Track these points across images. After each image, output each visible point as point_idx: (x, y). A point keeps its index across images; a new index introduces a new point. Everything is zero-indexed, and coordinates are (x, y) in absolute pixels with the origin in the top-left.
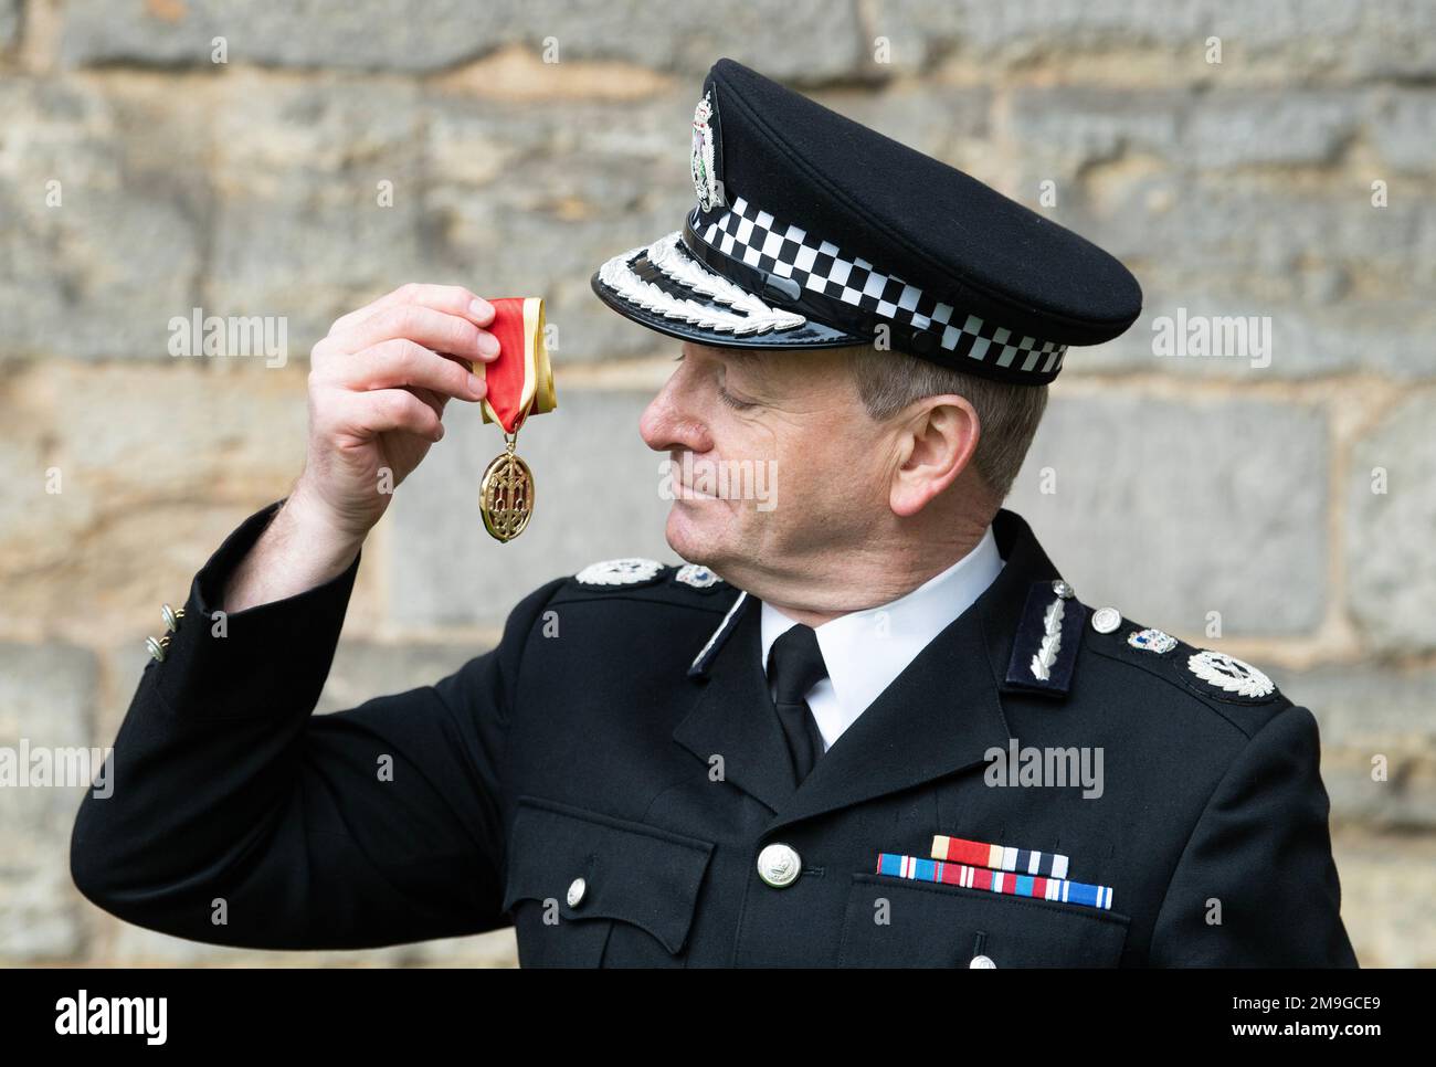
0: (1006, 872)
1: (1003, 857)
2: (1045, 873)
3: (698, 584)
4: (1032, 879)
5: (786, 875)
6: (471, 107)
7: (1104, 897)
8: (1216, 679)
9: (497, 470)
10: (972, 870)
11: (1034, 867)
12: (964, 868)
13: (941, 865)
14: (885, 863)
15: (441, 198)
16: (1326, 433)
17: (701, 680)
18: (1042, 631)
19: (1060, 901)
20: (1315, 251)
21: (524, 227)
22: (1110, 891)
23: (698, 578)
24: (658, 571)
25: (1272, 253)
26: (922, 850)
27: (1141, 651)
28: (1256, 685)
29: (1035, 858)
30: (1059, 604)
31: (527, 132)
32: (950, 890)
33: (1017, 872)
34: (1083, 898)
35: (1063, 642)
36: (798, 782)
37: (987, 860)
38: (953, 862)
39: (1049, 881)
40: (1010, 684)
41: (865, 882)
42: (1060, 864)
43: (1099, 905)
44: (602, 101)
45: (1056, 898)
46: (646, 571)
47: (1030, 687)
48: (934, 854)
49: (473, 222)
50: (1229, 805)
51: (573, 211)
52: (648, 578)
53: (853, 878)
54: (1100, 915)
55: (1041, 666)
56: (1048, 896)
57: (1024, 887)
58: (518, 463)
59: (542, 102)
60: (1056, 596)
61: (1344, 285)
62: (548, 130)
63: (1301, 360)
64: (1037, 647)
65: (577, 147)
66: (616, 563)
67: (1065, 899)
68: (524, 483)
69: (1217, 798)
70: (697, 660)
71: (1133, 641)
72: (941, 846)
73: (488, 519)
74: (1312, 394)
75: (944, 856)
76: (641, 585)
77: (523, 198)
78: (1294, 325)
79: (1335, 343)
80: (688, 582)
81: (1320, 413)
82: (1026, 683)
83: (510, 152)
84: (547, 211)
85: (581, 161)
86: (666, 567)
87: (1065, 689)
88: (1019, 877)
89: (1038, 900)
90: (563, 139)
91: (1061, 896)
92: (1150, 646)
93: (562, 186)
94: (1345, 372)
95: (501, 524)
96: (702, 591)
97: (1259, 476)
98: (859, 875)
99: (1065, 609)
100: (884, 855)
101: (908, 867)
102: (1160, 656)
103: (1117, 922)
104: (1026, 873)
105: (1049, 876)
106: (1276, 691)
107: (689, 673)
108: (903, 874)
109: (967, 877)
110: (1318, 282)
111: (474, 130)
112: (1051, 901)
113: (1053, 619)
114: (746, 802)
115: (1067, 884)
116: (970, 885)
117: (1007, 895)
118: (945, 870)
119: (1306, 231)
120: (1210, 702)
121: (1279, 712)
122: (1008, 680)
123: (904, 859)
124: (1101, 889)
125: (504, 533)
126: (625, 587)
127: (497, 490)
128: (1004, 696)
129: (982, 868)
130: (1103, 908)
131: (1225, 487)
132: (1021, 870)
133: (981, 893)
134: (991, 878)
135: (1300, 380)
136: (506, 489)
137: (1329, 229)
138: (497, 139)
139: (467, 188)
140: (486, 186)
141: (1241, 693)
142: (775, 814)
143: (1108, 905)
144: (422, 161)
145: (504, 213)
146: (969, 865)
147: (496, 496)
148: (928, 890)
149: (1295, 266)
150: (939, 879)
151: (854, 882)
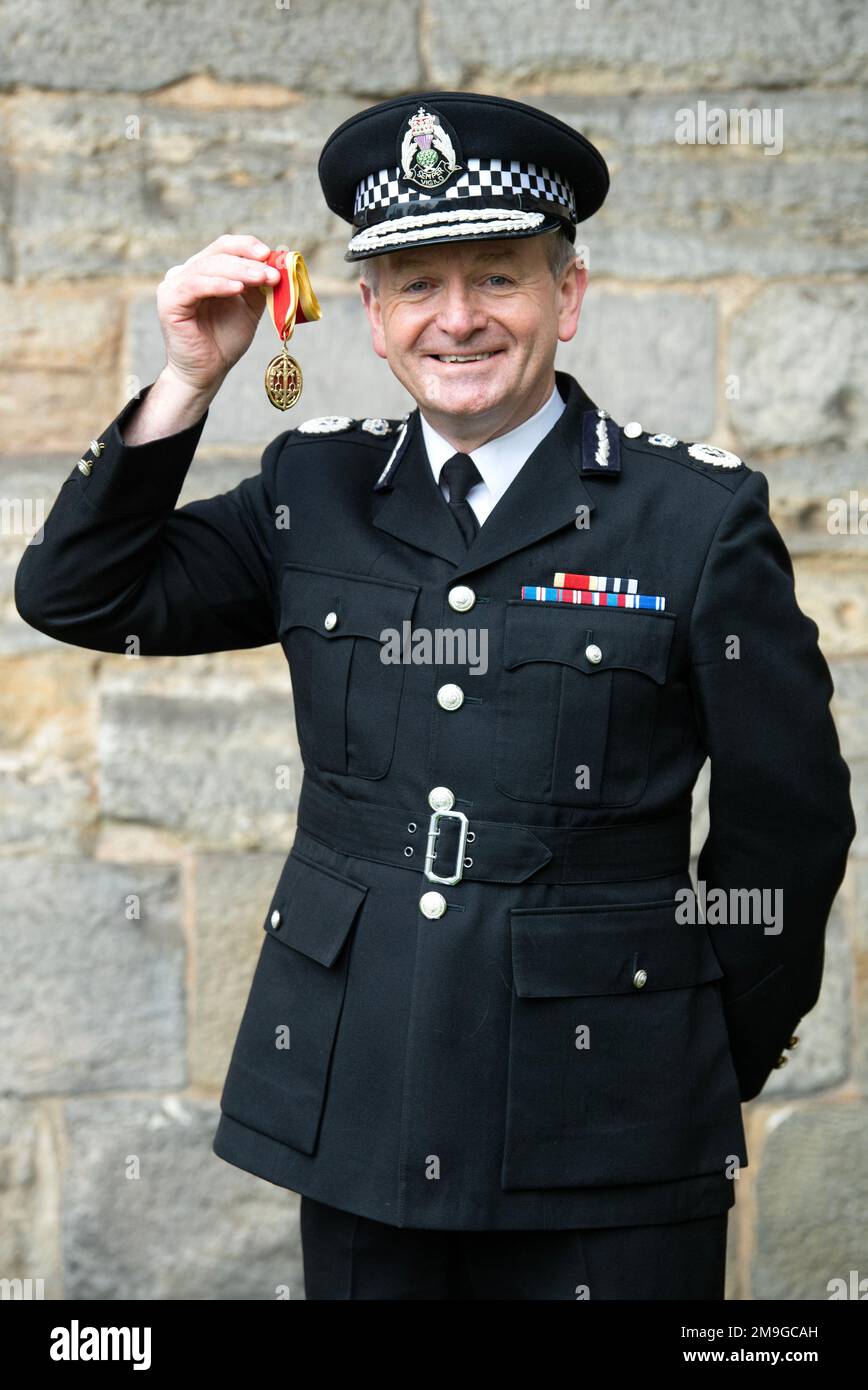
0: (600, 592)
1: (598, 583)
2: (624, 591)
3: (377, 433)
4: (617, 595)
5: (466, 604)
6: (173, 114)
7: (660, 603)
8: (708, 459)
9: (275, 365)
10: (580, 592)
11: (617, 587)
12: (575, 592)
13: (561, 591)
14: (526, 591)
15: (157, 173)
16: (716, 312)
17: (386, 490)
18: (596, 439)
19: (634, 608)
20: (708, 199)
21: (209, 191)
22: (663, 599)
23: (377, 429)
24: (350, 423)
25: (681, 200)
26: (548, 582)
27: (658, 447)
28: (731, 461)
29: (617, 582)
30: (602, 422)
31: (211, 130)
32: (567, 606)
33: (606, 592)
34: (647, 605)
35: (610, 444)
36: (468, 547)
37: (588, 585)
38: (568, 588)
39: (627, 596)
40: (586, 471)
41: (514, 605)
42: (633, 584)
43: (657, 608)
44: (257, 108)
45: (632, 606)
46: (343, 424)
47: (598, 471)
48: (555, 585)
49: (177, 189)
50: (727, 537)
51: (240, 180)
52: (345, 428)
53: (507, 603)
54: (659, 615)
55: (602, 458)
56: (627, 606)
57: (612, 600)
58: (290, 360)
59: (218, 110)
60: (600, 418)
61: (726, 219)
62: (224, 129)
63: (700, 268)
64: (596, 448)
65: (242, 139)
66: (323, 420)
67: (637, 607)
68: (295, 373)
69: (719, 535)
70: (381, 479)
71: (652, 441)
72: (559, 579)
73: (271, 396)
74: (707, 289)
75: (562, 585)
76: (342, 432)
77: (209, 173)
78: (695, 245)
79: (720, 256)
80: (370, 431)
81: (711, 300)
82: (595, 468)
83: (200, 143)
84: (224, 181)
85: (245, 148)
86: (354, 421)
87: (618, 469)
88: (609, 595)
89: (621, 609)
90: (233, 134)
91: (635, 605)
92: (663, 443)
93: (235, 165)
94: (726, 275)
95: (279, 399)
96: (379, 438)
97: (674, 342)
98: (511, 601)
99: (607, 425)
100: (526, 588)
101: (541, 594)
102: (671, 449)
103: (668, 618)
104: (612, 592)
105: (626, 593)
106: (742, 463)
107: (376, 488)
108: (538, 599)
109: (577, 597)
110: (710, 217)
111: (176, 128)
112: (629, 608)
113: (601, 430)
114: (435, 561)
115: (638, 597)
116: (579, 602)
117: (603, 607)
118: (564, 594)
119: (703, 185)
120: (707, 474)
121: (746, 477)
122: (584, 468)
123: (538, 589)
124: (658, 598)
125: (282, 405)
126: (332, 434)
127: (275, 377)
128: (581, 477)
129: (585, 590)
130: (660, 610)
131: (653, 349)
132: (609, 590)
133: (586, 606)
134: (591, 598)
135: (699, 281)
136: (281, 377)
137: (716, 185)
138: (192, 135)
139: (173, 166)
140: (186, 164)
141: (724, 466)
142: (456, 567)
143: (663, 608)
144: (144, 149)
145: (197, 183)
146: (578, 590)
147: (275, 382)
148: (554, 607)
149: (695, 208)
150: (561, 600)
151: (509, 605)
